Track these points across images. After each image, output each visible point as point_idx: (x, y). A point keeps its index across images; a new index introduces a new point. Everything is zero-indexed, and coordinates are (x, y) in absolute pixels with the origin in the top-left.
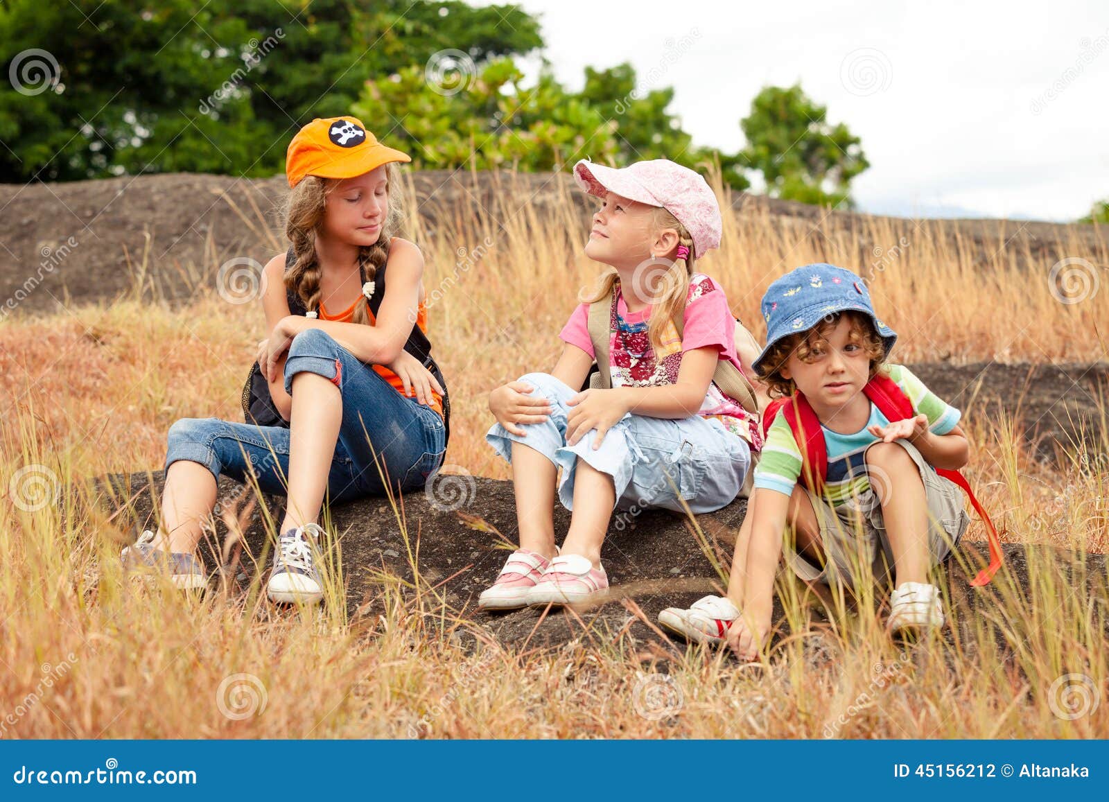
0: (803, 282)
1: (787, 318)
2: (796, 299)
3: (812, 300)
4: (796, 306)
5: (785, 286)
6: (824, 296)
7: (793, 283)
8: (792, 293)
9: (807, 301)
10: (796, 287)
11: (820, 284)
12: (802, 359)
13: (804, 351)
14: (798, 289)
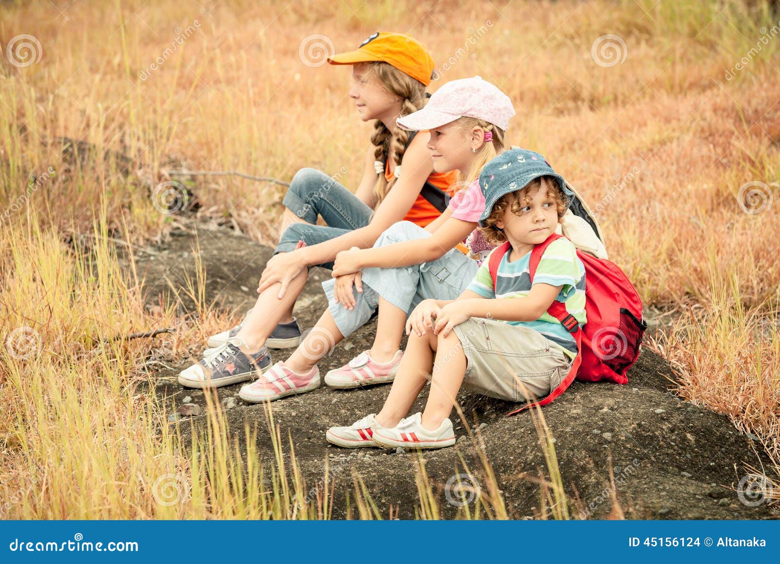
0: (512, 160)
1: (503, 184)
2: (509, 170)
3: (521, 170)
4: (510, 175)
5: (499, 163)
6: (528, 168)
7: (505, 161)
8: (505, 167)
9: (517, 171)
10: (508, 163)
11: (524, 161)
12: (514, 213)
13: (515, 207)
14: (510, 164)
